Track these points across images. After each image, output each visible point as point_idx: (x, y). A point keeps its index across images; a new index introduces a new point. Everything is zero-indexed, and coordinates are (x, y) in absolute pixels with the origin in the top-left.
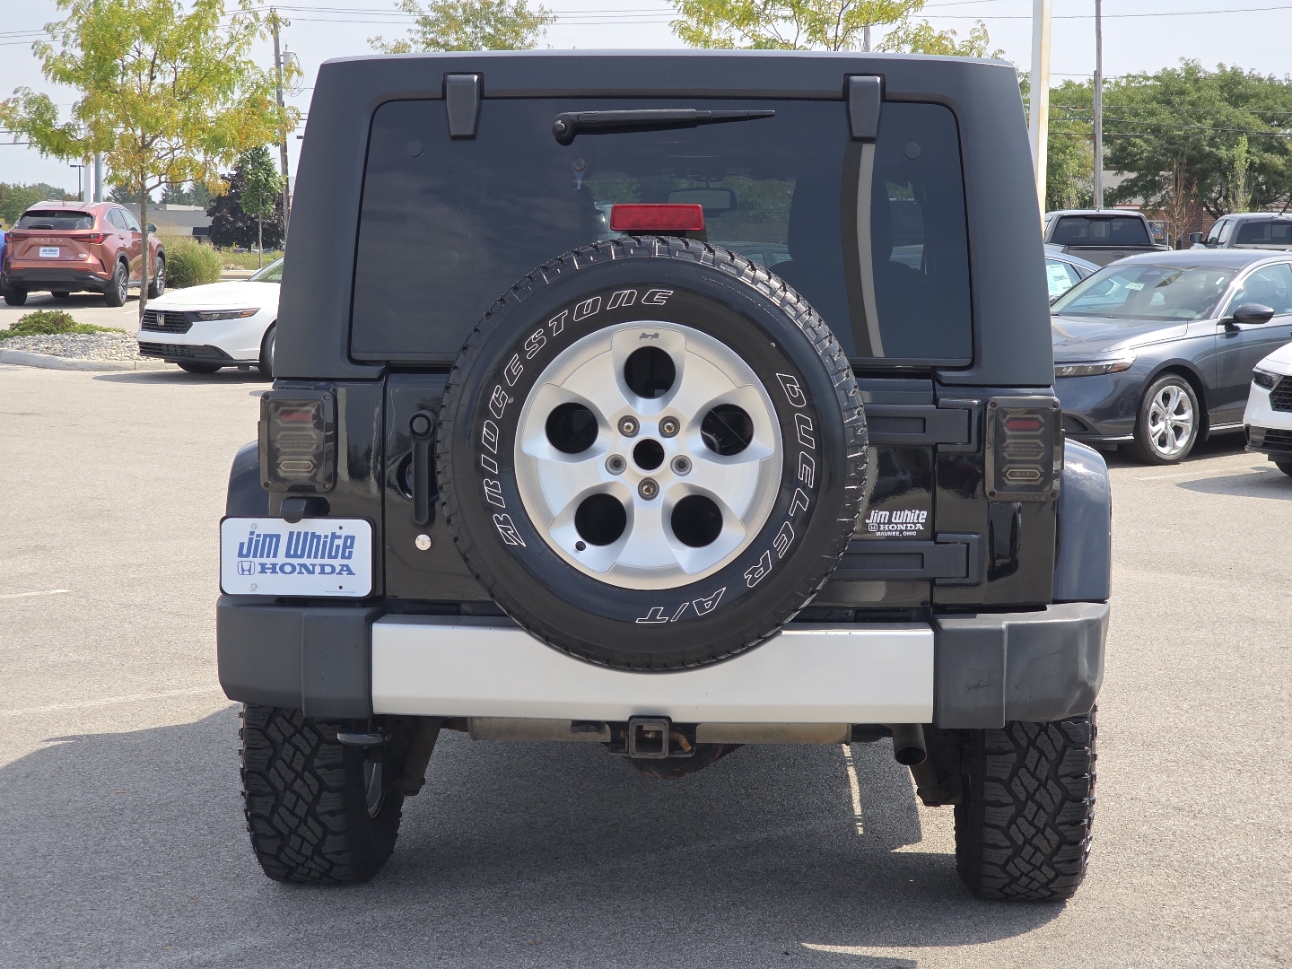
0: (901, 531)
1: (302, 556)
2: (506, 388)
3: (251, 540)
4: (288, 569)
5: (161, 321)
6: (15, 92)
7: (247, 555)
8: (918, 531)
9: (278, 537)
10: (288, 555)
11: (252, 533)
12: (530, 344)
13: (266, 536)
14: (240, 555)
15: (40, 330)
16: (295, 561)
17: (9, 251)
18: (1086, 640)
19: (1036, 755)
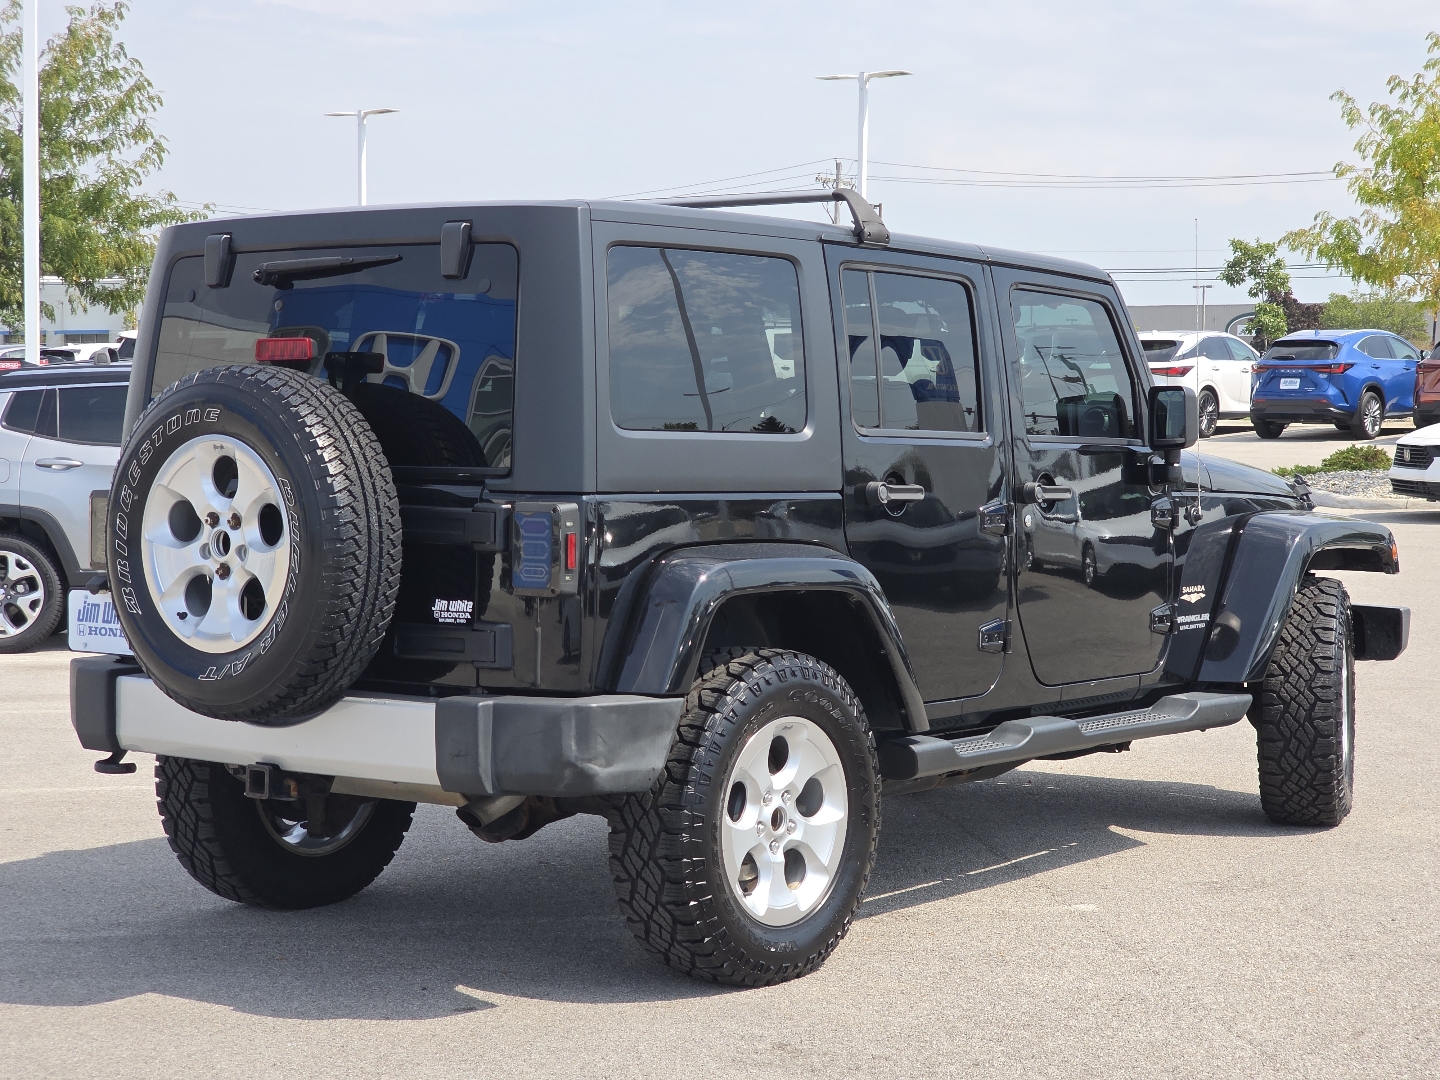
0: (455, 619)
1: (110, 622)
2: (130, 487)
3: (85, 607)
4: (103, 631)
5: (1407, 456)
6: (1315, 219)
7: (82, 620)
8: (467, 619)
9: (99, 605)
10: (104, 621)
11: (85, 602)
12: (143, 452)
13: (93, 605)
14: (79, 620)
15: (1346, 466)
16: (107, 626)
17: (1421, 382)
18: (573, 724)
19: (640, 836)
